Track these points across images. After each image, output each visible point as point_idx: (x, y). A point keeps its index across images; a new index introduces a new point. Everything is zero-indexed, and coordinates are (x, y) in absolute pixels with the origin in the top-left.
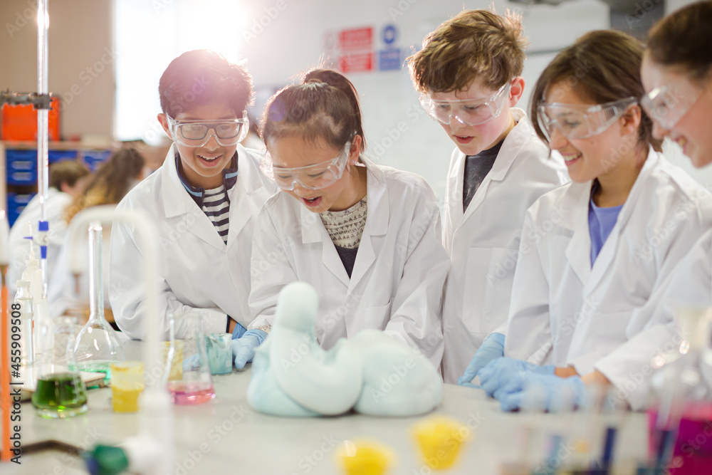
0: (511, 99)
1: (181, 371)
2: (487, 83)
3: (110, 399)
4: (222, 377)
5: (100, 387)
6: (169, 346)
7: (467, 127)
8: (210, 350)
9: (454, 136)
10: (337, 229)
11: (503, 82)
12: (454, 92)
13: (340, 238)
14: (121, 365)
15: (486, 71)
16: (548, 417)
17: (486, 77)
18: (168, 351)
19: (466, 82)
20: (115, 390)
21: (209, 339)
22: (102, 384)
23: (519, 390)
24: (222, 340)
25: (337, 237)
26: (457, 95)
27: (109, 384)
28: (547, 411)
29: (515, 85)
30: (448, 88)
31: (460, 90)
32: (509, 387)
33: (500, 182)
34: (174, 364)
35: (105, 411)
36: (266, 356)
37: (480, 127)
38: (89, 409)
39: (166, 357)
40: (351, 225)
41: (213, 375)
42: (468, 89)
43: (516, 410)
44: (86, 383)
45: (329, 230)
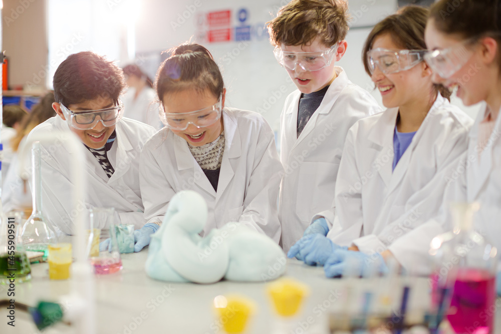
0: (337, 56)
1: (98, 251)
2: (323, 41)
3: (48, 270)
4: (127, 255)
5: (40, 262)
6: (90, 232)
7: (307, 72)
8: (118, 236)
9: (297, 78)
10: (203, 157)
11: (333, 42)
12: (300, 46)
13: (205, 163)
14: (55, 246)
15: (324, 32)
16: (362, 280)
17: (324, 37)
18: (89, 236)
19: (310, 39)
20: (51, 264)
21: (117, 229)
22: (41, 260)
23: (339, 262)
24: (126, 229)
25: (203, 163)
26: (303, 48)
27: (47, 260)
28: (361, 277)
29: (340, 46)
30: (296, 42)
31: (305, 45)
32: (330, 261)
33: (326, 115)
34: (93, 246)
35: (44, 279)
36: (159, 240)
37: (315, 73)
38: (32, 277)
39: (87, 240)
40: (214, 153)
41: (121, 253)
42: (311, 44)
43: (338, 276)
44: (30, 259)
45: (197, 159)
